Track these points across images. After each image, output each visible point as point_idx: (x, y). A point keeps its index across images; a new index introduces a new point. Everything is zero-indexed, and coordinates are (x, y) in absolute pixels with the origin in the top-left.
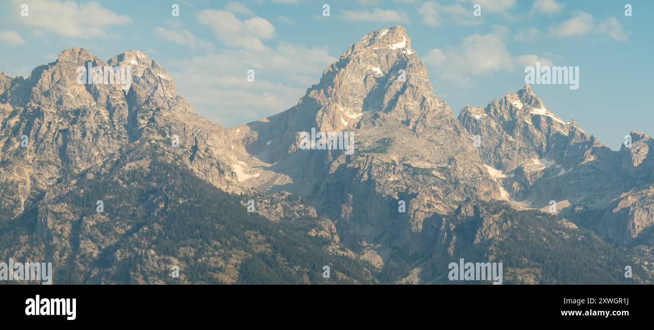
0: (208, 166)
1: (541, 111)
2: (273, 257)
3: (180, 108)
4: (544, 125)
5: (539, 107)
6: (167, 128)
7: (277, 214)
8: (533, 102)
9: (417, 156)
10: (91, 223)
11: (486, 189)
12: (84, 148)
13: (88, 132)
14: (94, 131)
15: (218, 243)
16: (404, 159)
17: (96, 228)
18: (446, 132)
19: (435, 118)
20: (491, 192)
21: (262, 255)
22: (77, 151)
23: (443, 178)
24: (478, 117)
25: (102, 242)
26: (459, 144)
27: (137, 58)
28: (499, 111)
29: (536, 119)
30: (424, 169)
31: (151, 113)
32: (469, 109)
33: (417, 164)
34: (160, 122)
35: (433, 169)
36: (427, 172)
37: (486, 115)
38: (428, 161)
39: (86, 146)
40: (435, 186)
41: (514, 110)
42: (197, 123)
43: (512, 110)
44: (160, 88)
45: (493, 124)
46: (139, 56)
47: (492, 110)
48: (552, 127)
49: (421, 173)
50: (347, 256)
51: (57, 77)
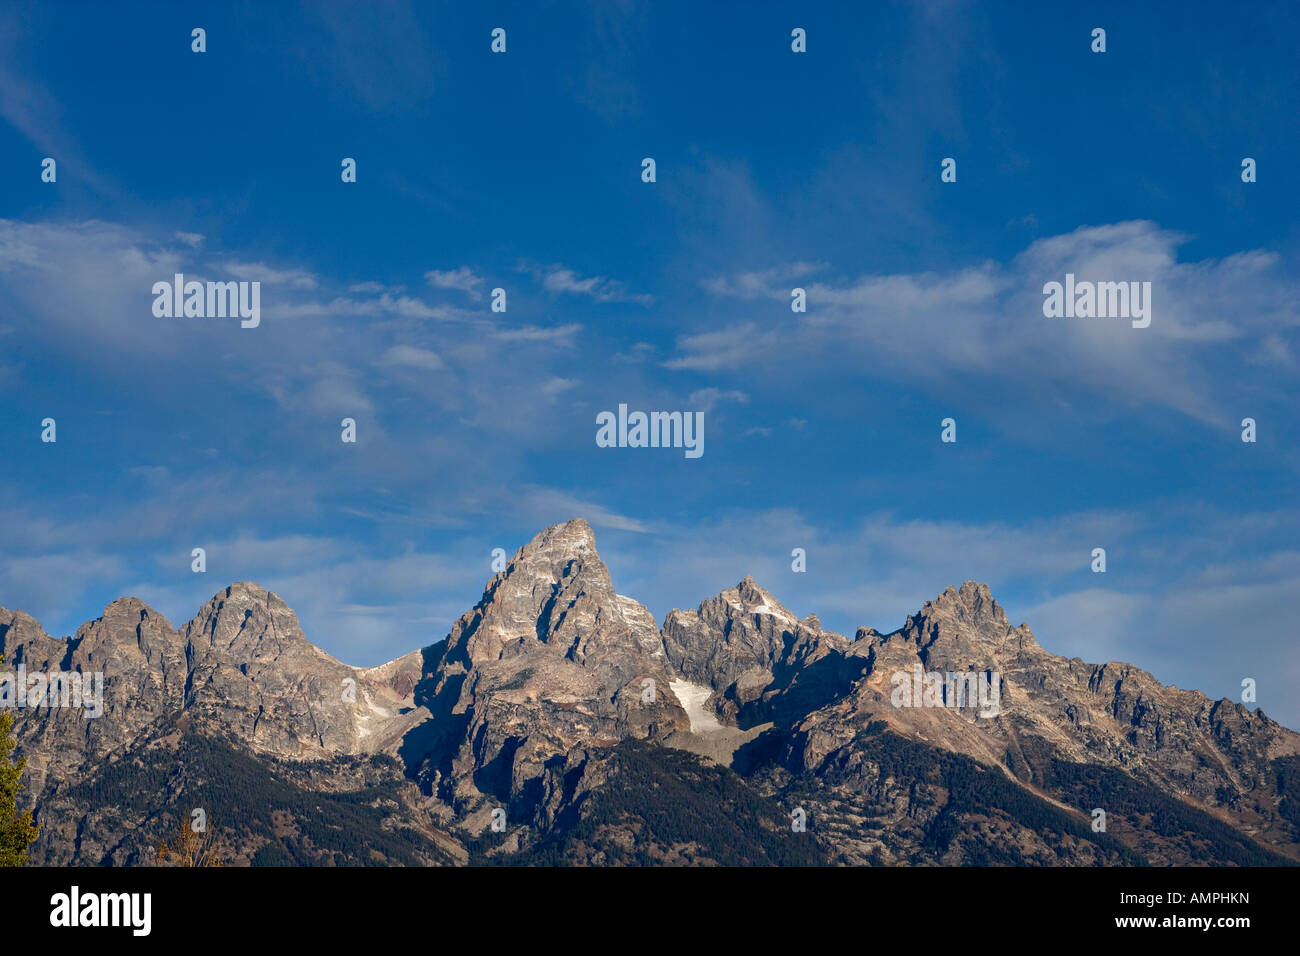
0: (275, 730)
1: (765, 609)
2: (299, 841)
3: (293, 652)
4: (765, 626)
5: (762, 603)
6: (227, 688)
7: (357, 781)
8: (754, 597)
9: (560, 688)
10: (97, 819)
11: (669, 719)
12: (111, 725)
13: (117, 705)
14: (125, 703)
15: (233, 831)
16: (543, 694)
17: (102, 825)
18: (623, 651)
19: (611, 634)
20: (673, 722)
21: (286, 840)
22: (102, 730)
23: (590, 713)
24: (686, 624)
25: (107, 842)
26: (640, 664)
27: (249, 592)
28: (712, 613)
29: (757, 619)
30: (568, 704)
31: (210, 671)
32: (676, 614)
33: (559, 698)
34: (219, 682)
35: (577, 703)
36: (569, 708)
37: (696, 619)
38: (573, 694)
39: (113, 723)
40: (578, 724)
41: (730, 610)
42: (309, 669)
43: (729, 610)
44: (270, 628)
45: (706, 631)
46: (250, 588)
47: (704, 612)
48: (775, 628)
49: (563, 710)
50: (409, 830)
51: (103, 637)
